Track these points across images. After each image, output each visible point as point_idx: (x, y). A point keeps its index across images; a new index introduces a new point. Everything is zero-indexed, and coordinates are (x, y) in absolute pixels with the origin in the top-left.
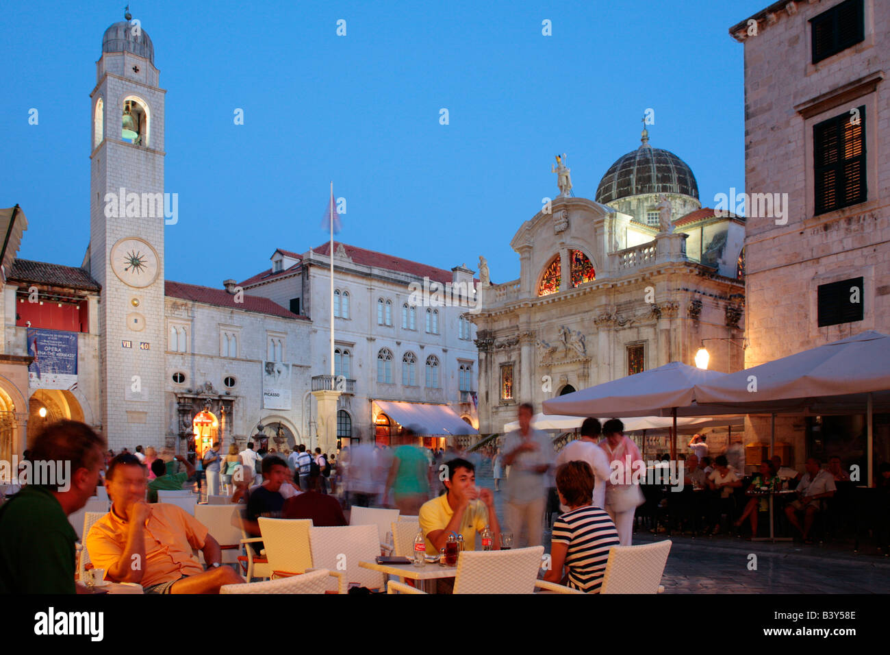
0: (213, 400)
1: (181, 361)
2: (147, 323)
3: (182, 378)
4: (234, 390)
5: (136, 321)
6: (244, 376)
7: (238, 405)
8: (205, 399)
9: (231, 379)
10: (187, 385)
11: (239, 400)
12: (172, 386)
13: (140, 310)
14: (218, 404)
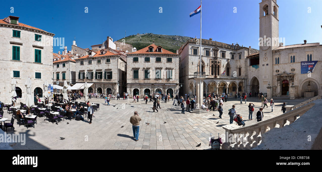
0: (286, 76)
1: (278, 66)
2: (268, 59)
3: (279, 71)
4: (295, 72)
5: (265, 59)
6: (297, 67)
7: (296, 76)
8: (283, 76)
9: (294, 69)
10: (279, 73)
11: (296, 75)
12: (275, 73)
13: (266, 56)
14: (289, 77)
